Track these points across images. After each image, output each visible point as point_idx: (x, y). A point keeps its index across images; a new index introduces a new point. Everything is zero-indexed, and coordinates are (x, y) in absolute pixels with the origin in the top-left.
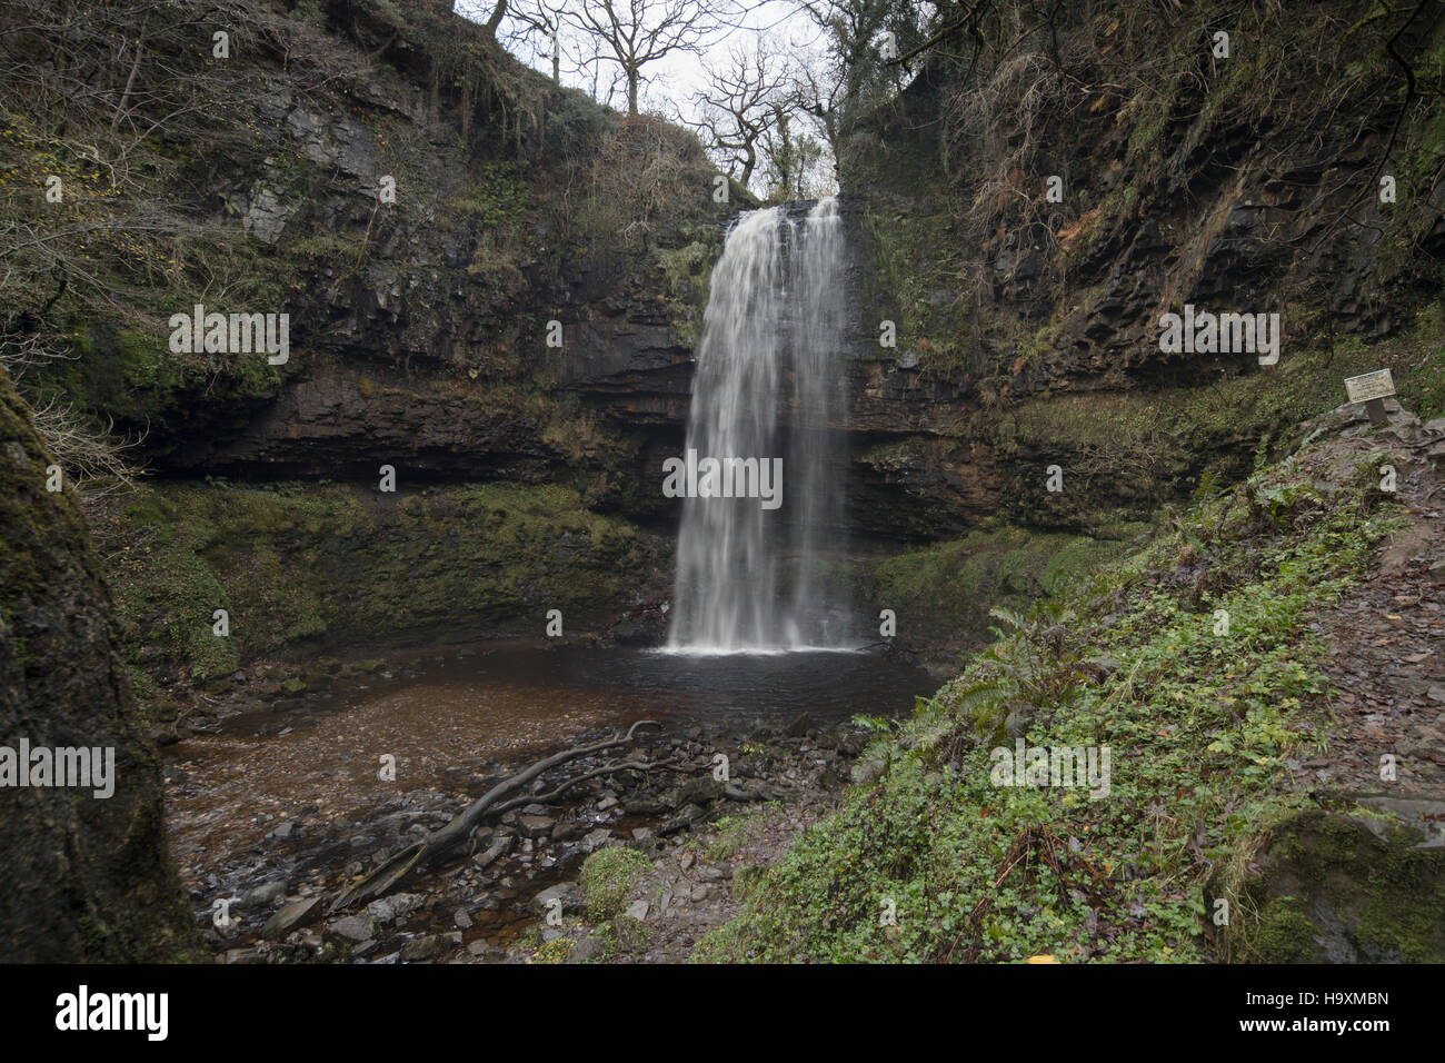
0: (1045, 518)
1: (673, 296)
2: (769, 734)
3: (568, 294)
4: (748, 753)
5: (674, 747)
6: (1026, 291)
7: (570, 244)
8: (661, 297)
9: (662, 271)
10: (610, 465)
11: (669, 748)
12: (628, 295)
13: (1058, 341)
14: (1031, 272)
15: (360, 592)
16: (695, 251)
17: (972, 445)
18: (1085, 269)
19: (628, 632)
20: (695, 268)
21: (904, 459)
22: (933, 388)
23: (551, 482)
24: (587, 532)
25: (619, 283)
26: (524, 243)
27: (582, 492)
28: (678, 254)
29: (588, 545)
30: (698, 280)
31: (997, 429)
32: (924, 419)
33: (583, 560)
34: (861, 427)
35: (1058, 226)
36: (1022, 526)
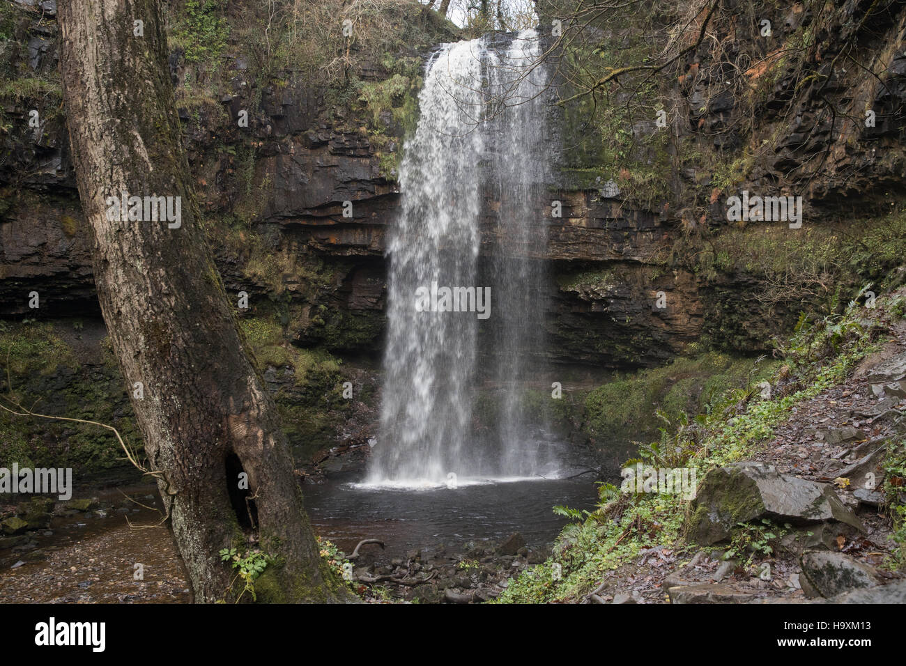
0: (744, 344)
1: (376, 129)
2: (482, 554)
3: (269, 127)
4: (464, 568)
5: (395, 567)
6: (719, 124)
7: (271, 77)
8: (363, 129)
9: (364, 103)
10: (312, 298)
11: (389, 567)
12: (329, 127)
13: (750, 172)
14: (723, 106)
15: (66, 432)
16: (397, 84)
17: (675, 272)
18: (772, 105)
19: (336, 467)
20: (397, 100)
21: (609, 287)
22: (635, 217)
23: (253, 316)
24: (291, 367)
25: (322, 115)
26: (225, 77)
27: (285, 326)
28: (380, 86)
29: (293, 381)
30: (401, 112)
31: (698, 257)
32: (627, 247)
33: (287, 396)
34: (566, 256)
35: (745, 64)
36: (724, 351)
